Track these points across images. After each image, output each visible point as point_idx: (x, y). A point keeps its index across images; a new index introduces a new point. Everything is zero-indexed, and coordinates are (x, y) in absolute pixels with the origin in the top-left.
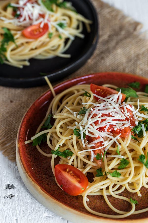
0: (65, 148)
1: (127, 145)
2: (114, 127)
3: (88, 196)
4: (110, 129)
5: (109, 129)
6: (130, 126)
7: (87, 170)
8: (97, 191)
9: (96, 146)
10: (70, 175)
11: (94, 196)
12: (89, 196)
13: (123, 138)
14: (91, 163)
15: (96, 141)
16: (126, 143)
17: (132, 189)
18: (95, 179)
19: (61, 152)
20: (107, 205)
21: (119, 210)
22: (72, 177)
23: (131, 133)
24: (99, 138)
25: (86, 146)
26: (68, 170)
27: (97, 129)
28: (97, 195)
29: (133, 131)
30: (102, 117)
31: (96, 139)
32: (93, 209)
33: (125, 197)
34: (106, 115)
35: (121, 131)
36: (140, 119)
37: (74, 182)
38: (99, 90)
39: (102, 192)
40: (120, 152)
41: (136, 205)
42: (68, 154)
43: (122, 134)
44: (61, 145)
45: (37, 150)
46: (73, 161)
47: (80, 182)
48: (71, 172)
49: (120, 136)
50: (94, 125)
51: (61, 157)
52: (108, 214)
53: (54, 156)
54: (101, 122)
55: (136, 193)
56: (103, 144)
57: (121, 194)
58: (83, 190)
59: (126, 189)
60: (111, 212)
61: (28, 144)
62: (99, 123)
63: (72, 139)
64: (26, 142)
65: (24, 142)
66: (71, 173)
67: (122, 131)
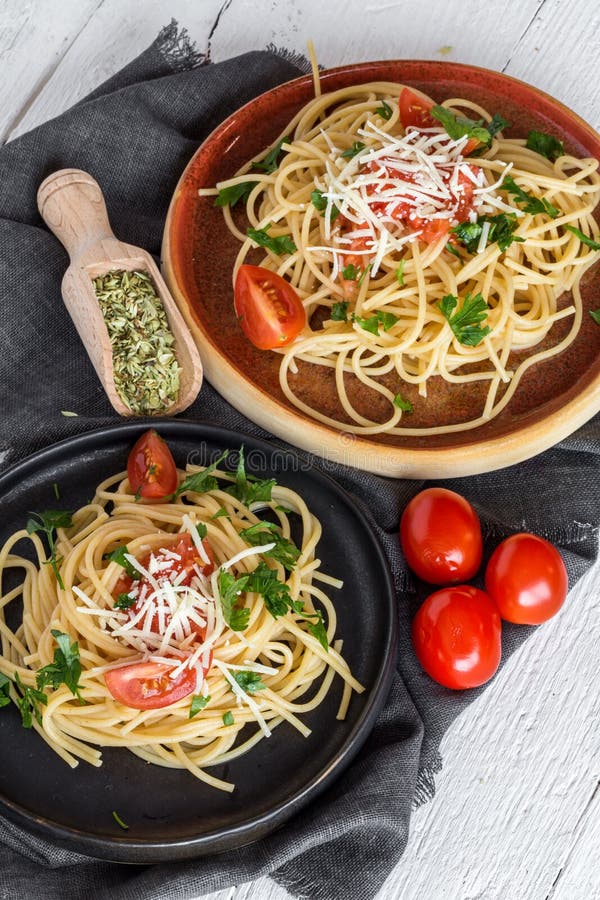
0: (283, 231)
1: (428, 263)
2: (411, 210)
3: (298, 361)
4: (401, 213)
5: (397, 211)
6: (451, 220)
7: (318, 297)
8: (324, 354)
9: (354, 246)
10: (265, 296)
11: (314, 365)
12: (303, 361)
13: (424, 244)
14: (329, 284)
15: (357, 234)
16: (427, 258)
17: (410, 374)
18: (325, 324)
19: (269, 238)
20: (337, 394)
21: (359, 413)
22: (269, 303)
23: (448, 236)
24: (365, 226)
25: (332, 238)
26: (266, 284)
27: (370, 205)
28: (323, 366)
29: (456, 234)
30: (391, 177)
31: (359, 227)
32: (299, 395)
33: (388, 387)
34: (401, 176)
35: (423, 225)
36: (489, 210)
37: (269, 316)
38: (419, 108)
39: (335, 360)
40: (404, 275)
41: (405, 414)
42: (284, 247)
43: (424, 232)
44: (276, 220)
45: (223, 219)
46: (293, 267)
47: (282, 320)
48: (272, 292)
49: (418, 237)
50: (364, 191)
51: (268, 250)
52: (330, 416)
53: (249, 243)
54: (382, 190)
55: (416, 386)
56: (368, 243)
57: (379, 380)
58: (282, 340)
59: (394, 369)
60: (338, 414)
61: (207, 197)
62: (378, 190)
63: (303, 212)
64: (203, 192)
65: (198, 188)
66: (272, 294)
67: (426, 225)
